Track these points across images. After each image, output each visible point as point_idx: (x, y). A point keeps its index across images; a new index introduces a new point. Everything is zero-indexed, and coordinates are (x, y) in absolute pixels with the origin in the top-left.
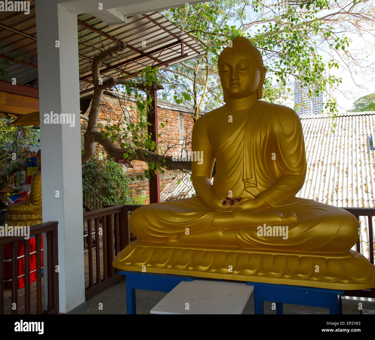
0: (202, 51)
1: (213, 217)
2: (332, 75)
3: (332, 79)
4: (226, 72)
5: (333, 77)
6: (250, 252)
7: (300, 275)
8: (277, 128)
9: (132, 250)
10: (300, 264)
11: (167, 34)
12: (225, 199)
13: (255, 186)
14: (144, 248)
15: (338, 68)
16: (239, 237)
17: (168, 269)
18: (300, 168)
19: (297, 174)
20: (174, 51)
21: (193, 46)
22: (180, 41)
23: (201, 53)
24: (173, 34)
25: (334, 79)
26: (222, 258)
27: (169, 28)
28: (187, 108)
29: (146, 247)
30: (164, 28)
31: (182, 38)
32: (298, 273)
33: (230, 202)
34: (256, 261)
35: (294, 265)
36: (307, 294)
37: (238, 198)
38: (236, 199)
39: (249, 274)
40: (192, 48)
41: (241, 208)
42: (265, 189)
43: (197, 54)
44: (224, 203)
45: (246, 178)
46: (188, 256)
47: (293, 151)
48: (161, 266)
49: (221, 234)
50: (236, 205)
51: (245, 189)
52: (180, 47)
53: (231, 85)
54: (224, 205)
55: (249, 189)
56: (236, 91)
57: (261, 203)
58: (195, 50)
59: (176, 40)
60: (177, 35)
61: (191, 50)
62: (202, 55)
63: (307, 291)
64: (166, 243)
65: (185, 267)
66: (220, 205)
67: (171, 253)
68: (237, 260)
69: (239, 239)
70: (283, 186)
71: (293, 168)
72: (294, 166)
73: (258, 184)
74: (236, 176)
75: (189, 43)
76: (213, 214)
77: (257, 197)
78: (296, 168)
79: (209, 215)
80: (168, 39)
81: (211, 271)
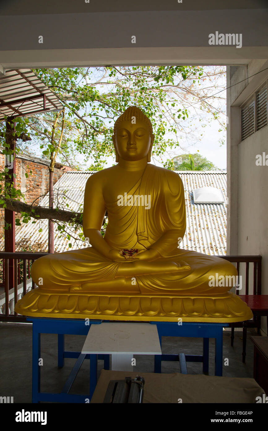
0: (60, 106)
1: (117, 266)
2: (170, 139)
3: (170, 142)
4: (124, 136)
5: (172, 140)
6: (150, 297)
7: (195, 314)
8: (166, 189)
9: (36, 298)
10: (194, 304)
11: (31, 87)
12: (123, 251)
13: (147, 239)
14: (48, 295)
15: (176, 133)
16: (141, 284)
17: (76, 314)
18: (182, 225)
19: (180, 229)
20: (34, 103)
21: (52, 101)
22: (42, 95)
23: (58, 108)
24: (37, 88)
25: (172, 142)
26: (126, 302)
27: (34, 82)
28: (29, 156)
29: (50, 295)
30: (30, 82)
31: (44, 92)
32: (193, 312)
33: (129, 253)
34: (156, 304)
35: (189, 306)
36: (200, 328)
37: (135, 250)
38: (134, 251)
39: (152, 316)
40: (52, 103)
41: (138, 259)
42: (155, 242)
43: (55, 108)
44: (124, 254)
45: (139, 232)
46: (94, 302)
47: (177, 210)
48: (70, 311)
49: (123, 281)
50: (134, 256)
51: (138, 241)
52: (42, 99)
53: (128, 148)
54: (123, 256)
55: (141, 242)
56: (132, 154)
57: (154, 254)
58: (54, 105)
59: (38, 93)
60: (41, 89)
61: (50, 104)
62: (59, 109)
63: (200, 326)
64: (69, 291)
65: (92, 312)
66: (119, 255)
67: (77, 299)
68: (140, 304)
69: (141, 286)
70: (170, 239)
71: (177, 224)
72: (178, 222)
73: (149, 237)
74: (131, 230)
75: (50, 98)
76: (116, 264)
77: (149, 249)
78: (179, 224)
79: (113, 265)
80: (31, 92)
81: (118, 314)
